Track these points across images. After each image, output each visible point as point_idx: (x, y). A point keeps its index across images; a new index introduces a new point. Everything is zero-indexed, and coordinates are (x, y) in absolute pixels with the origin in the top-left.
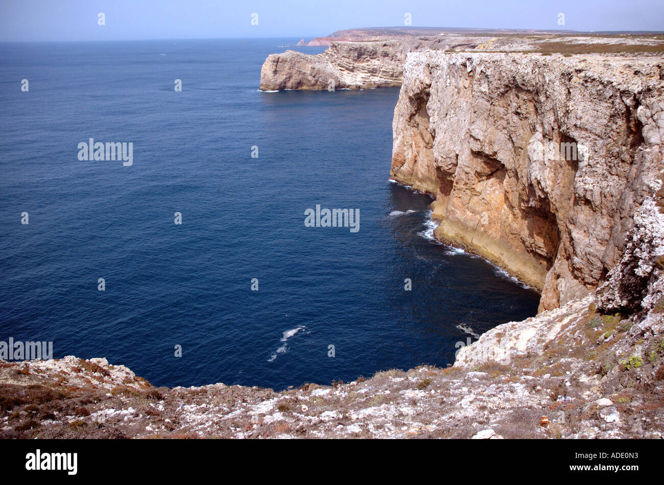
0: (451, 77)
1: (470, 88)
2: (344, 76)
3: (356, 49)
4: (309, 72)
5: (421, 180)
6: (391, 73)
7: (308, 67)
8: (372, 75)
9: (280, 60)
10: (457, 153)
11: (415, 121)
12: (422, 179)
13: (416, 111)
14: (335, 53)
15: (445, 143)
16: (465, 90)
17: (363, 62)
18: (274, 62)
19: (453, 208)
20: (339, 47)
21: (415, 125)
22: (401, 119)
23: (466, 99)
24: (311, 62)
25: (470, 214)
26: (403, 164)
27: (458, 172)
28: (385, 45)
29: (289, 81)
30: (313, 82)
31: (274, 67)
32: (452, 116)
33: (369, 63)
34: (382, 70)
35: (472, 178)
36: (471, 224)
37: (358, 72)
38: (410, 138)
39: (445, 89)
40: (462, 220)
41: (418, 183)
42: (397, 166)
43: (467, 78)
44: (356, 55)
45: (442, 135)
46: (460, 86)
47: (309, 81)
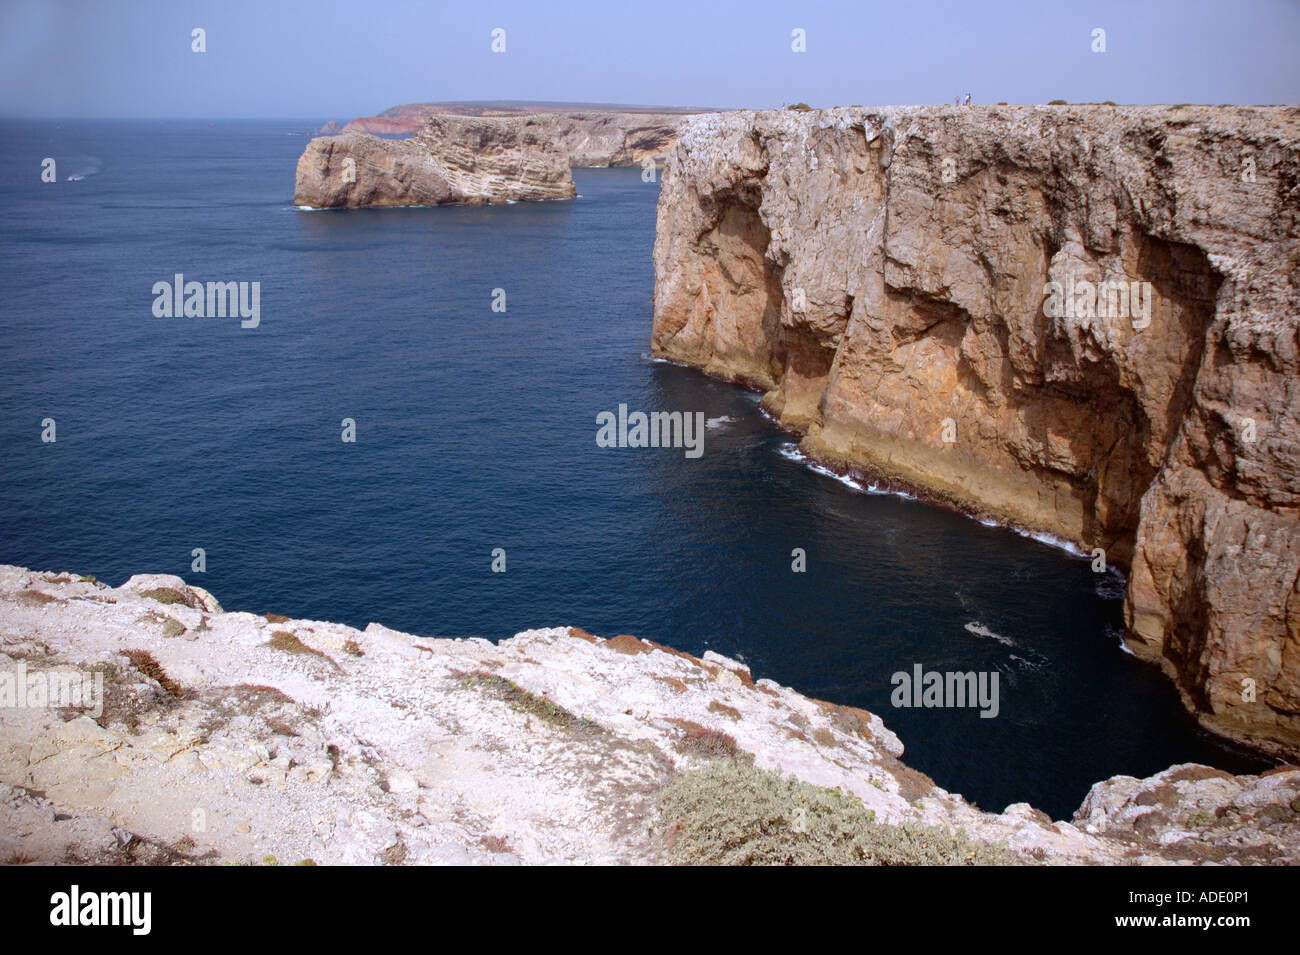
0: (822, 152)
1: (871, 172)
2: (458, 180)
3: (477, 130)
4: (391, 172)
5: (723, 356)
6: (544, 175)
7: (390, 163)
8: (507, 179)
9: (336, 149)
10: (851, 293)
11: (711, 244)
12: (725, 354)
13: (714, 225)
14: (437, 136)
15: (820, 277)
16: (858, 175)
17: (490, 154)
18: (324, 151)
19: (840, 400)
20: (446, 125)
21: (710, 251)
22: (678, 241)
23: (864, 193)
24: (394, 153)
25: (882, 408)
26: (681, 326)
27: (855, 330)
28: (530, 123)
29: (354, 188)
30: (400, 191)
31: (325, 162)
32: (831, 225)
33: (502, 156)
34: (526, 168)
35: (886, 340)
36: (885, 426)
37: (482, 172)
38: (697, 277)
39: (809, 175)
40: (865, 421)
41: (716, 361)
42: (669, 332)
43: (863, 153)
44: (478, 140)
45: (811, 262)
46: (847, 169)
47: (393, 189)
